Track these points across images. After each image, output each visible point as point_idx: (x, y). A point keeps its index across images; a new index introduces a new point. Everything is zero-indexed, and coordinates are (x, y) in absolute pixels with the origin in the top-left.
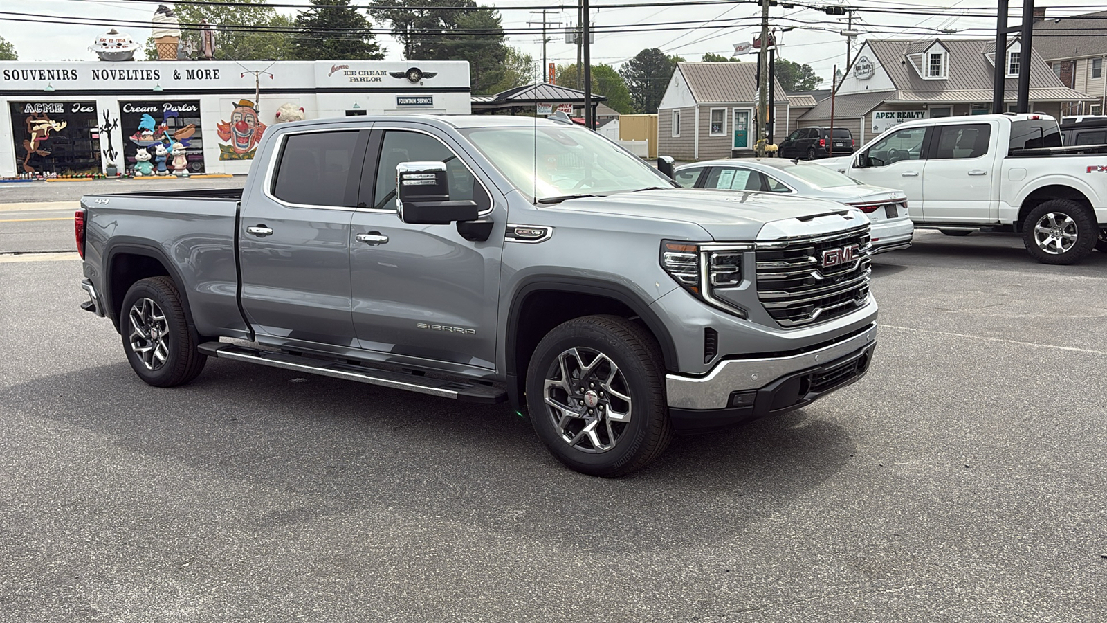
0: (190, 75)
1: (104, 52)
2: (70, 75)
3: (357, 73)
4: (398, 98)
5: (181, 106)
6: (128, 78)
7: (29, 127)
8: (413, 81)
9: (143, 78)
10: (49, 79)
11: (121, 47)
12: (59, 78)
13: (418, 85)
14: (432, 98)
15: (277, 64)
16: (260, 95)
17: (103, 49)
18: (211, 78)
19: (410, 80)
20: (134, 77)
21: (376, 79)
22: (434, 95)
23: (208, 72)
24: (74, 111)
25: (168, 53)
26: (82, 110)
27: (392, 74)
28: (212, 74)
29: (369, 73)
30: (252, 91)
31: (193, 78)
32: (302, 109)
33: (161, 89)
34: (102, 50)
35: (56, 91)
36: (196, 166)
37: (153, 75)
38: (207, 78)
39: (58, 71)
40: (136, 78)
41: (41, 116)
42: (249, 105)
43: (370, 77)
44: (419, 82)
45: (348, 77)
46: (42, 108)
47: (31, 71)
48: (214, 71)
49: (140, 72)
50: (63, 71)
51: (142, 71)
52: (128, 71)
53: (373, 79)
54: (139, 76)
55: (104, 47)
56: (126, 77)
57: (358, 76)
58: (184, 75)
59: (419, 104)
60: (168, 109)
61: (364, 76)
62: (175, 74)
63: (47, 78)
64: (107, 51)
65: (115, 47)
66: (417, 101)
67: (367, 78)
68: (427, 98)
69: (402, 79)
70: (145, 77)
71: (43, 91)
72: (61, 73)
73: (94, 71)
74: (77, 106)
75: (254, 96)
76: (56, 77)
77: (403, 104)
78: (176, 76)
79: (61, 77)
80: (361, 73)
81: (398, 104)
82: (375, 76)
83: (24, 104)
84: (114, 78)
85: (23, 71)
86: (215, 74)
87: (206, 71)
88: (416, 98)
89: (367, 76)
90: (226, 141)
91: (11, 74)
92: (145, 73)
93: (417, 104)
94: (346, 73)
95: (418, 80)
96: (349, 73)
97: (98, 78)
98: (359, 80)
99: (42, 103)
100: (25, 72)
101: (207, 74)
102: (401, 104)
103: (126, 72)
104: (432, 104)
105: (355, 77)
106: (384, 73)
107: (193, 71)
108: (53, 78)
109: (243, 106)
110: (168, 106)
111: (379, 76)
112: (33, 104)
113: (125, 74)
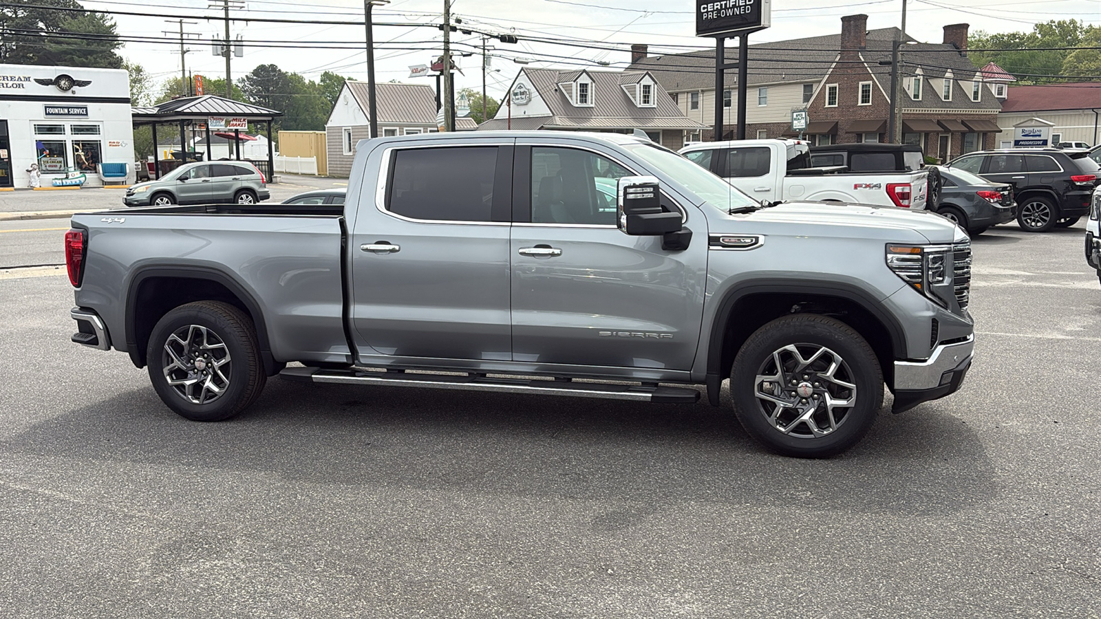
4: (46, 107)
8: (63, 89)
13: (69, 94)
14: (86, 108)
19: (60, 88)
22: (90, 105)
27: (38, 81)
29: (9, 79)
43: (10, 83)
44: (70, 91)
53: (15, 86)
59: (72, 114)
66: (69, 111)
67: (7, 84)
68: (81, 108)
69: (50, 86)
77: (52, 114)
81: (46, 114)
88: (68, 108)
89: (7, 82)
93: (68, 114)
95: (69, 88)
102: (49, 114)
104: (87, 114)
106: (28, 79)
111: (21, 82)
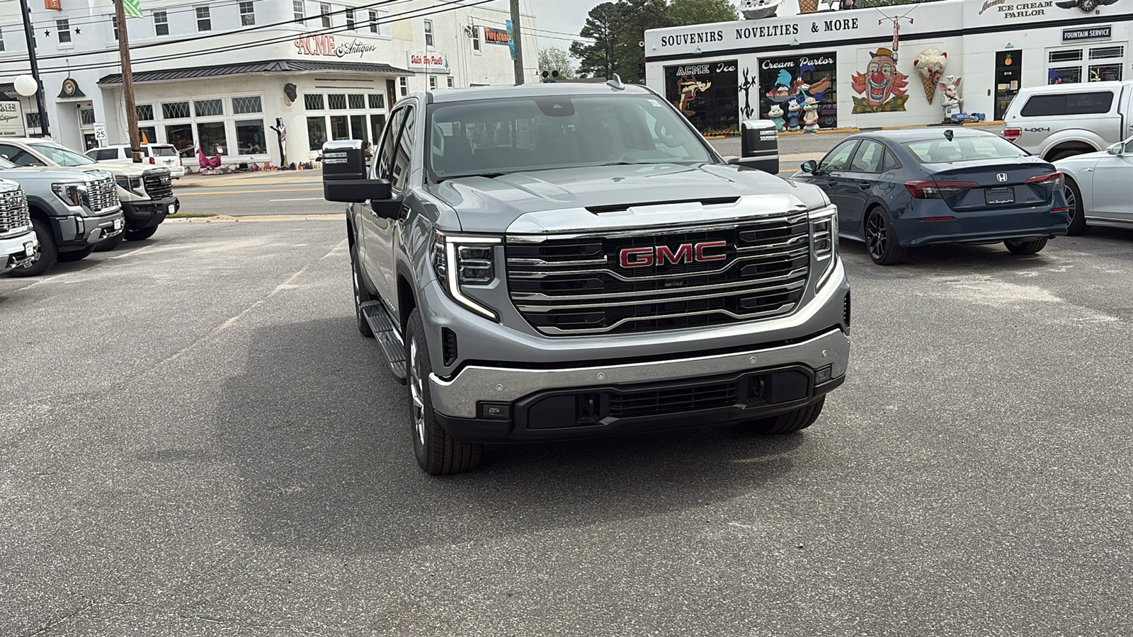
0: (828, 26)
1: (747, 11)
2: (716, 36)
3: (1015, 8)
4: (1064, 32)
5: (818, 60)
6: (768, 35)
7: (679, 89)
8: (1086, 11)
9: (782, 34)
10: (699, 42)
11: (763, 4)
12: (707, 41)
13: (1093, 14)
14: (1110, 28)
15: (921, 7)
16: (899, 42)
17: (748, 8)
18: (849, 28)
19: (1083, 9)
20: (774, 33)
21: (1038, 13)
22: (1114, 25)
23: (846, 22)
24: (718, 71)
25: (808, 5)
26: (725, 70)
27: (1059, 5)
28: (851, 24)
29: (1030, 6)
30: (889, 39)
31: (831, 30)
32: (945, 54)
33: (797, 44)
34: (745, 9)
35: (703, 53)
36: (829, 121)
37: (791, 29)
38: (845, 28)
39: (706, 33)
40: (776, 34)
41: (690, 77)
42: (886, 53)
43: (1030, 11)
44: (1094, 11)
45: (1003, 13)
46: (691, 70)
47: (684, 36)
48: (853, 20)
49: (780, 28)
50: (711, 33)
51: (781, 26)
52: (768, 28)
53: (1034, 13)
54: (778, 31)
55: (748, 6)
56: (766, 34)
57: (1015, 11)
58: (821, 27)
59: (1093, 37)
60: (805, 63)
61: (1024, 10)
62: (814, 27)
63: (697, 41)
64: (750, 9)
65: (757, 5)
66: (1089, 34)
67: (1026, 12)
68: (1104, 29)
69: (1072, 8)
70: (784, 32)
71: (692, 54)
72: (709, 35)
73: (737, 31)
74: (721, 66)
75: (891, 43)
76: (704, 39)
77: (1071, 39)
78: (815, 29)
79: (709, 39)
80: (1019, 7)
81: (1064, 39)
82: (1036, 9)
83: (676, 68)
84: (755, 36)
85: (677, 36)
86: (854, 23)
87: (844, 21)
88: (1089, 30)
89: (1026, 10)
90: (860, 93)
91: (667, 41)
92: (784, 28)
93: (1089, 37)
94: (1001, 9)
95: (1093, 8)
96: (1004, 8)
97: (741, 37)
98: (1017, 15)
99: (691, 66)
100: (679, 37)
101: (845, 24)
102: (1067, 39)
103: (766, 29)
104: (1109, 36)
105: (1011, 12)
106: (1049, 4)
107: (831, 22)
108: (702, 41)
109: (880, 56)
110: (805, 60)
111: (1042, 8)
112: (684, 67)
113: (766, 31)
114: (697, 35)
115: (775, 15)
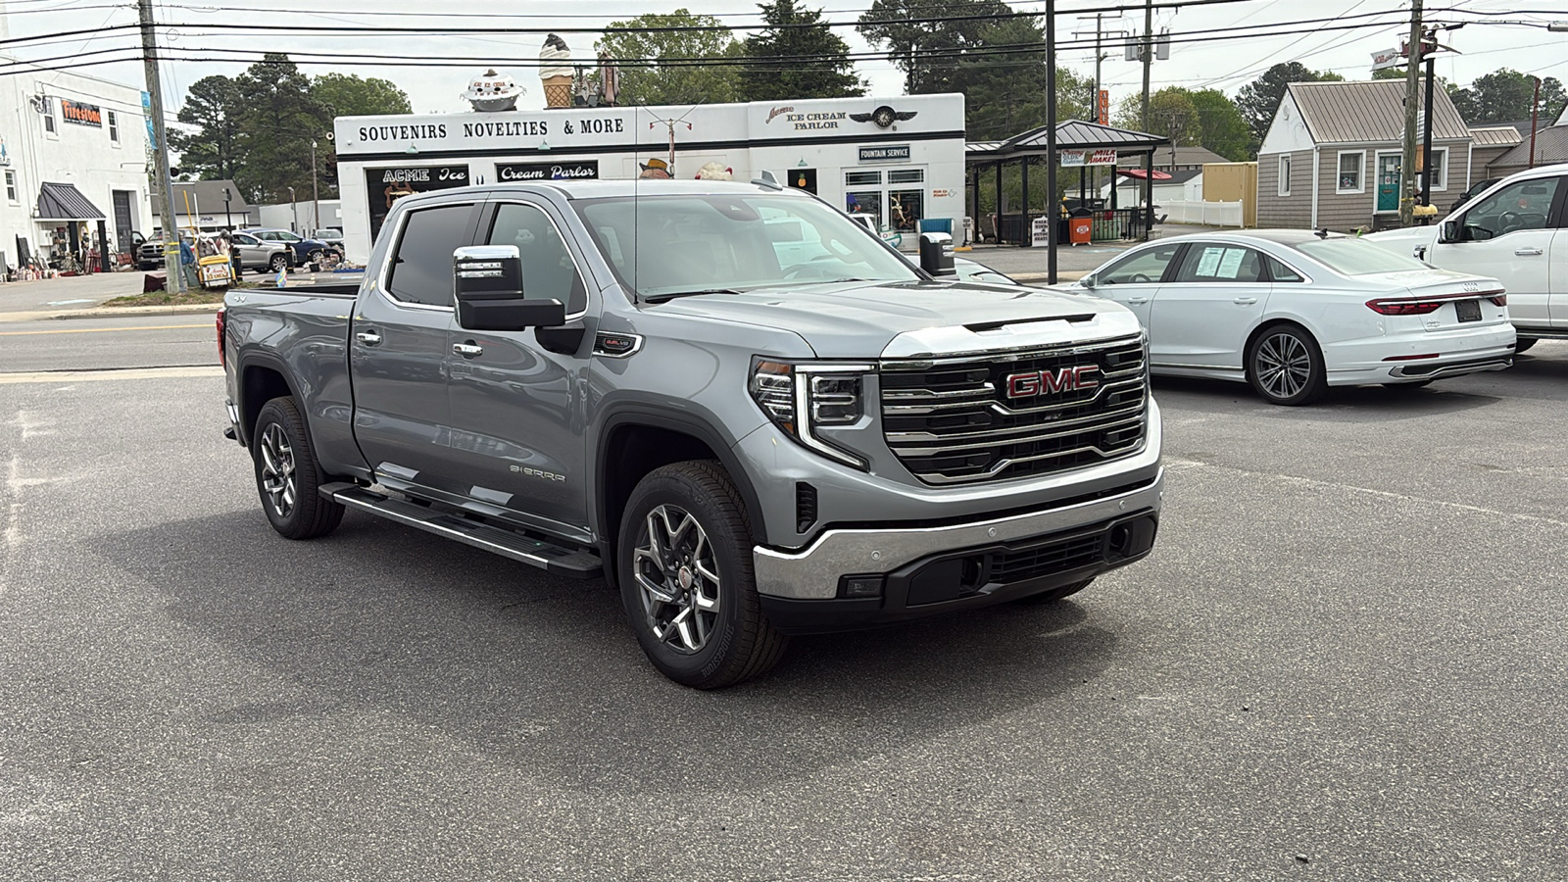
0: (586, 127)
1: (478, 100)
2: (437, 132)
3: (805, 118)
4: (861, 150)
5: (574, 170)
6: (508, 134)
7: (388, 200)
8: (882, 126)
9: (526, 134)
10: (413, 137)
11: (499, 92)
12: (424, 137)
13: (889, 131)
14: (908, 148)
15: (698, 109)
16: (675, 152)
17: (478, 97)
18: (611, 131)
19: (879, 124)
20: (515, 132)
21: (831, 125)
22: (914, 144)
23: (608, 123)
24: (441, 178)
25: (558, 98)
26: (452, 177)
27: (854, 117)
28: (614, 126)
29: (822, 117)
30: (664, 147)
31: (590, 132)
32: (730, 170)
33: (547, 147)
34: (476, 98)
35: (420, 152)
37: (538, 128)
38: (607, 131)
39: (423, 127)
40: (518, 134)
41: (402, 185)
42: (660, 165)
43: (822, 122)
44: (891, 127)
45: (792, 124)
46: (404, 175)
47: (392, 128)
48: (617, 120)
49: (523, 125)
50: (429, 127)
51: (525, 124)
52: (508, 124)
53: (827, 125)
54: (521, 130)
55: (479, 93)
56: (506, 133)
57: (806, 122)
58: (577, 127)
59: (891, 157)
60: (558, 174)
61: (815, 122)
62: (567, 126)
63: (410, 136)
64: (483, 98)
65: (492, 94)
66: (887, 154)
67: (818, 124)
68: (902, 148)
69: (867, 122)
70: (529, 131)
71: (404, 153)
72: (427, 129)
73: (466, 126)
74: (446, 171)
75: (667, 154)
76: (421, 134)
77: (868, 158)
78: (568, 130)
79: (427, 134)
80: (810, 117)
81: (861, 159)
82: (830, 121)
83: (383, 171)
84: (490, 134)
85: (382, 128)
86: (618, 125)
87: (606, 121)
88: (887, 149)
89: (818, 121)
91: (368, 133)
92: (528, 126)
93: (887, 157)
94: (790, 118)
95: (890, 124)
96: (794, 118)
97: (471, 135)
98: (808, 126)
99: (403, 170)
100: (384, 130)
101: (607, 126)
102: (864, 158)
103: (505, 126)
104: (908, 156)
105: (802, 122)
106: (841, 116)
107: (589, 122)
108: (417, 137)
109: (652, 168)
110: (558, 170)
111: (835, 121)
112: (393, 170)
113: (504, 129)
114: (410, 129)
115: (514, 109)
